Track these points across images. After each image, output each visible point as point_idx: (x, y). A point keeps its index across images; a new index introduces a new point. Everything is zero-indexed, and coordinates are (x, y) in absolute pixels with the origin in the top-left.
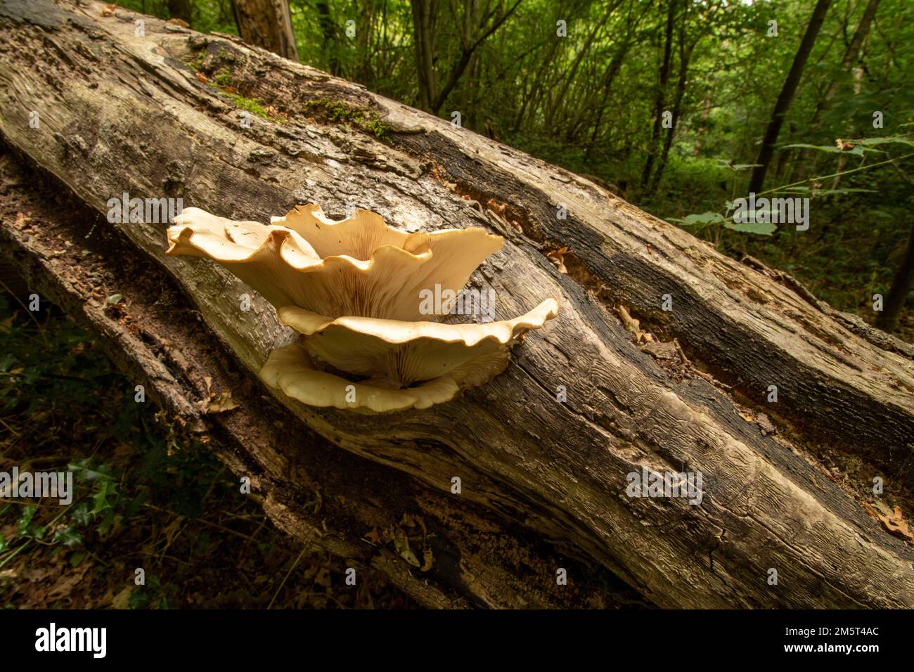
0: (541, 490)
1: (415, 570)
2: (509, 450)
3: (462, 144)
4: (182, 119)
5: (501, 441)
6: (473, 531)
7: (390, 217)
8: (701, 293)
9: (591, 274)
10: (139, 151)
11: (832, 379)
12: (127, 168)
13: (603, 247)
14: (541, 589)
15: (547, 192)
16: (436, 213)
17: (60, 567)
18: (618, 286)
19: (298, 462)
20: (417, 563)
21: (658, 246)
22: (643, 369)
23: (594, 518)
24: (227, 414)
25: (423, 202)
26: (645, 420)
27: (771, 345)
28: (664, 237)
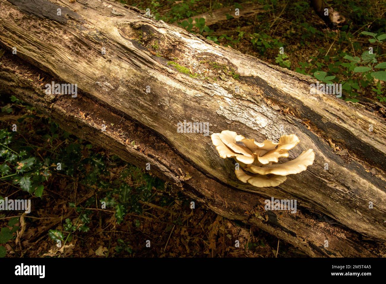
0: (307, 196)
1: (263, 221)
2: (297, 187)
3: (269, 82)
4: (159, 79)
5: (295, 184)
7: (255, 122)
8: (355, 134)
9: (318, 129)
10: (143, 92)
12: (137, 98)
13: (322, 120)
14: (303, 223)
15: (302, 101)
16: (270, 119)
18: (328, 132)
19: (216, 193)
20: (264, 219)
21: (341, 117)
22: (336, 162)
23: (323, 202)
24: (190, 180)
25: (264, 115)
26: (337, 176)
28: (343, 113)
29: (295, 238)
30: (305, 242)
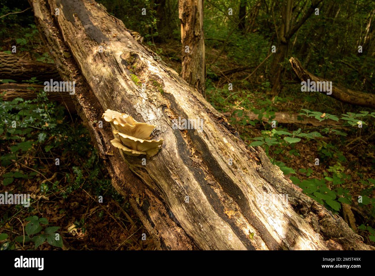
3: (176, 99)
4: (120, 81)
6: (155, 202)
7: (148, 116)
8: (210, 149)
9: (190, 139)
10: (109, 87)
11: (227, 175)
13: (194, 133)
14: (166, 221)
15: (189, 116)
17: (56, 212)
18: (195, 143)
20: (139, 203)
21: (208, 135)
22: (184, 161)
24: (111, 156)
26: (179, 171)
27: (219, 165)
28: (212, 133)
29: (152, 228)
30: (158, 236)
